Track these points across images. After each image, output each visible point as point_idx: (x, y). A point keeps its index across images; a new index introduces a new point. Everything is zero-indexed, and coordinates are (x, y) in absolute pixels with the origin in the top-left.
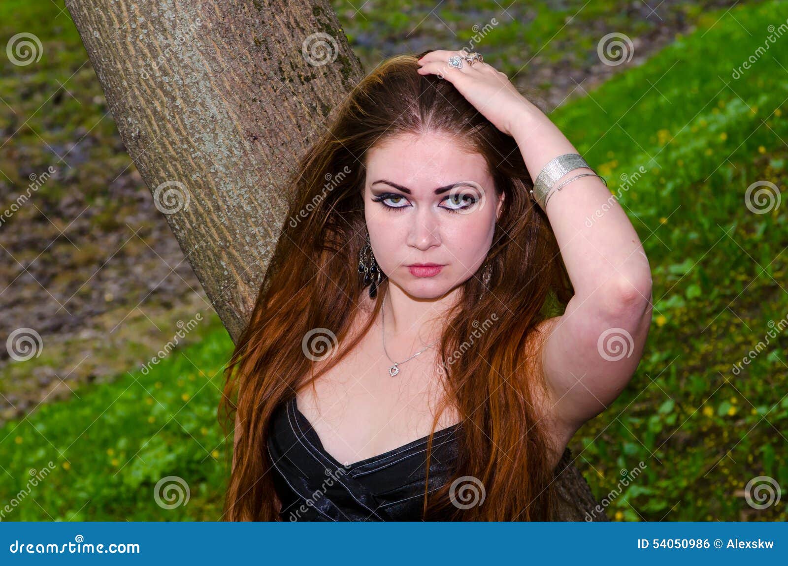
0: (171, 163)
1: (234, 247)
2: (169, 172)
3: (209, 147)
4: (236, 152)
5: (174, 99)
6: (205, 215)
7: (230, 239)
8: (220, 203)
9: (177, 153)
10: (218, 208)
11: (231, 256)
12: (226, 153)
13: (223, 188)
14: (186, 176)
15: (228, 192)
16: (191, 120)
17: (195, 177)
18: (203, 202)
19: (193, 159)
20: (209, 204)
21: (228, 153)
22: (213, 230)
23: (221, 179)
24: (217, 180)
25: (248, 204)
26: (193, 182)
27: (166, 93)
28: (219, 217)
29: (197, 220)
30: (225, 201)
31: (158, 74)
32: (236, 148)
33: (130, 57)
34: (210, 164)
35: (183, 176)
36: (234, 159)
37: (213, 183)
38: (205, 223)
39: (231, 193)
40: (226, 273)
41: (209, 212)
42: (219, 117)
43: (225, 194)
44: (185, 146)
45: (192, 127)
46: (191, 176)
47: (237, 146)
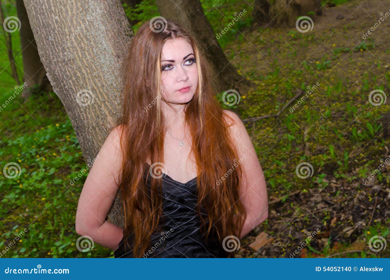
0: (84, 69)
1: (107, 101)
2: (82, 73)
3: (102, 61)
4: (112, 62)
5: (90, 42)
7: (106, 98)
8: (104, 84)
9: (88, 64)
10: (103, 86)
11: (106, 105)
12: (108, 63)
13: (106, 77)
15: (107, 79)
16: (96, 50)
17: (95, 74)
19: (95, 66)
20: (99, 85)
22: (99, 96)
23: (106, 74)
24: (104, 74)
26: (93, 77)
27: (87, 39)
28: (103, 89)
30: (106, 83)
31: (85, 31)
33: (73, 25)
34: (102, 67)
35: (90, 74)
36: (111, 65)
37: (102, 75)
39: (109, 79)
40: (103, 112)
41: (98, 88)
42: (107, 48)
44: (93, 61)
45: (97, 53)
46: (93, 74)
47: (113, 60)
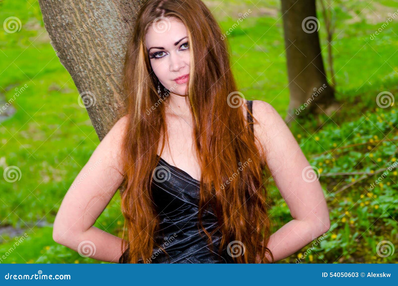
0: (85, 35)
1: (113, 75)
2: (82, 40)
3: (105, 26)
4: (118, 28)
6: (100, 60)
7: (112, 71)
8: (109, 53)
9: (89, 29)
10: (107, 56)
11: (111, 80)
12: (113, 28)
13: (111, 45)
14: (92, 41)
15: (112, 47)
16: (97, 12)
17: (97, 41)
18: (100, 53)
19: (96, 31)
20: (103, 54)
21: (115, 28)
22: (104, 68)
23: (110, 41)
24: (108, 41)
25: (122, 53)
26: (95, 44)
28: (107, 60)
29: (96, 63)
30: (111, 52)
32: (118, 26)
34: (105, 33)
35: (91, 41)
36: (117, 31)
37: (106, 43)
38: (100, 64)
39: (114, 48)
40: (108, 88)
41: (102, 58)
42: (111, 10)
43: (111, 48)
44: (93, 25)
45: (98, 16)
46: (95, 41)
47: (119, 24)
